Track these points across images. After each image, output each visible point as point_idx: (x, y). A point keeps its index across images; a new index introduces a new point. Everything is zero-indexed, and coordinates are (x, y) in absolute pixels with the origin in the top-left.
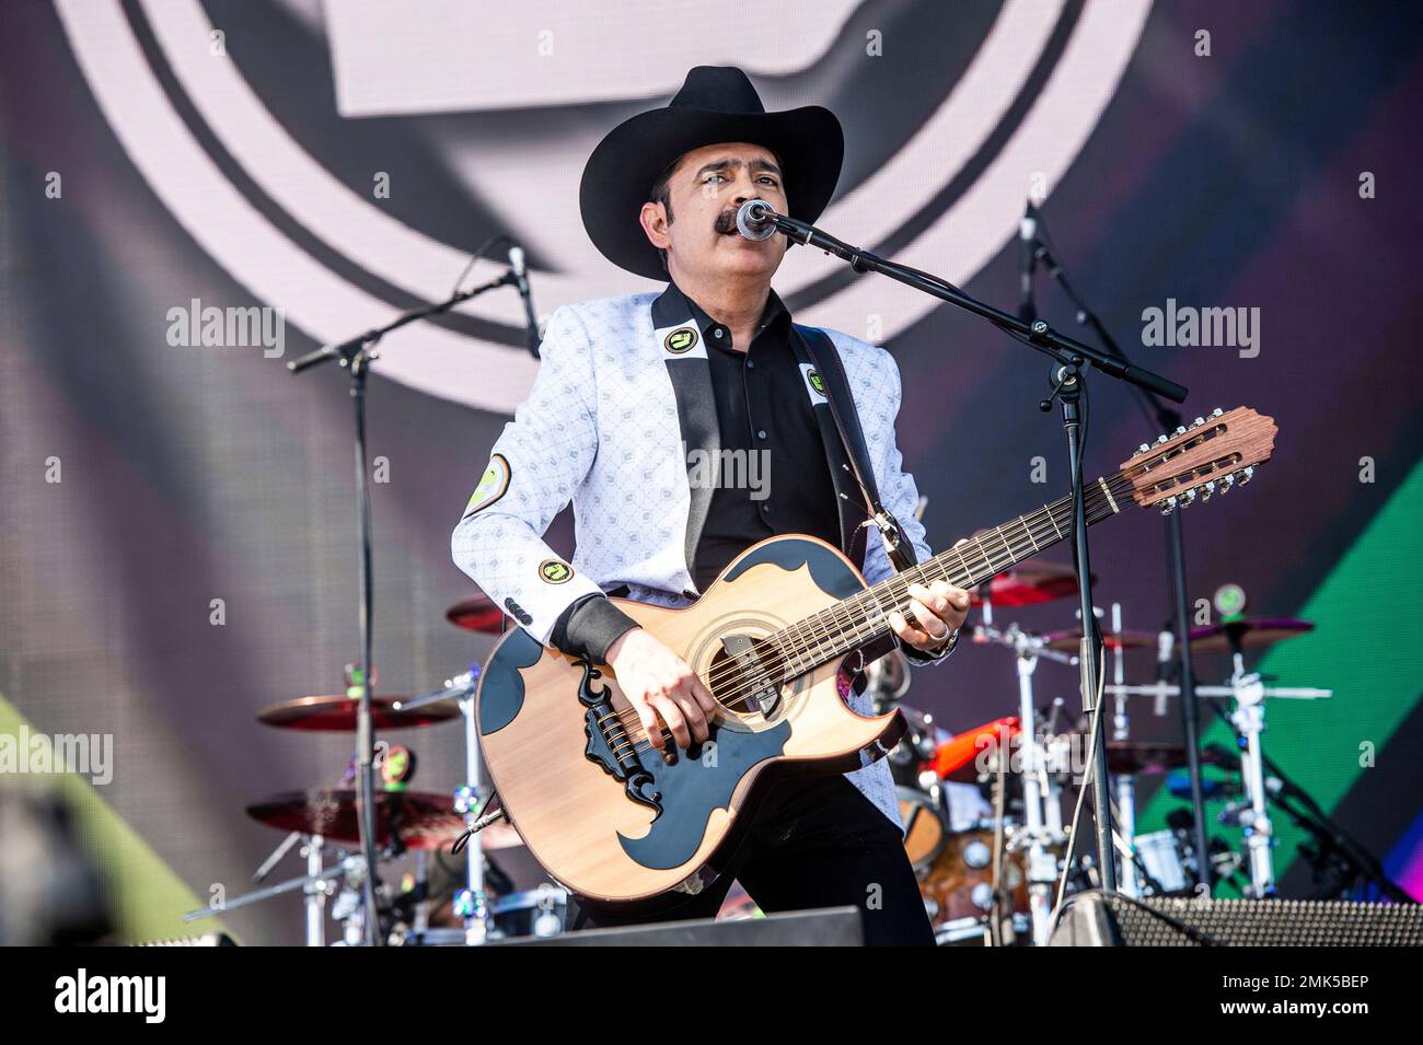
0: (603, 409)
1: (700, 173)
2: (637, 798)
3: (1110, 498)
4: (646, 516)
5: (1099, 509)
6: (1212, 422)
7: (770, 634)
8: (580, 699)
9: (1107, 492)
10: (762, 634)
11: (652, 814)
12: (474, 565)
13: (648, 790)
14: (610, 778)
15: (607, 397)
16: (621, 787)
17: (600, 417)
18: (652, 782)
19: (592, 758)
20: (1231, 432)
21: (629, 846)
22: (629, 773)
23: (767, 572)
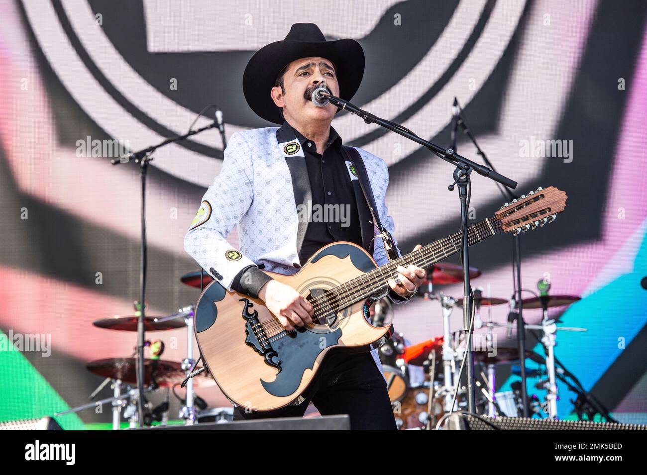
0: (256, 180)
1: (297, 71)
2: (270, 363)
3: (491, 228)
4: (277, 230)
5: (486, 233)
6: (537, 193)
7: (332, 288)
8: (243, 316)
9: (489, 225)
10: (328, 288)
11: (276, 371)
12: (195, 252)
13: (275, 360)
14: (257, 354)
15: (259, 174)
16: (262, 358)
17: (255, 184)
18: (277, 356)
19: (249, 344)
20: (546, 198)
21: (265, 385)
22: (266, 351)
23: (331, 259)
